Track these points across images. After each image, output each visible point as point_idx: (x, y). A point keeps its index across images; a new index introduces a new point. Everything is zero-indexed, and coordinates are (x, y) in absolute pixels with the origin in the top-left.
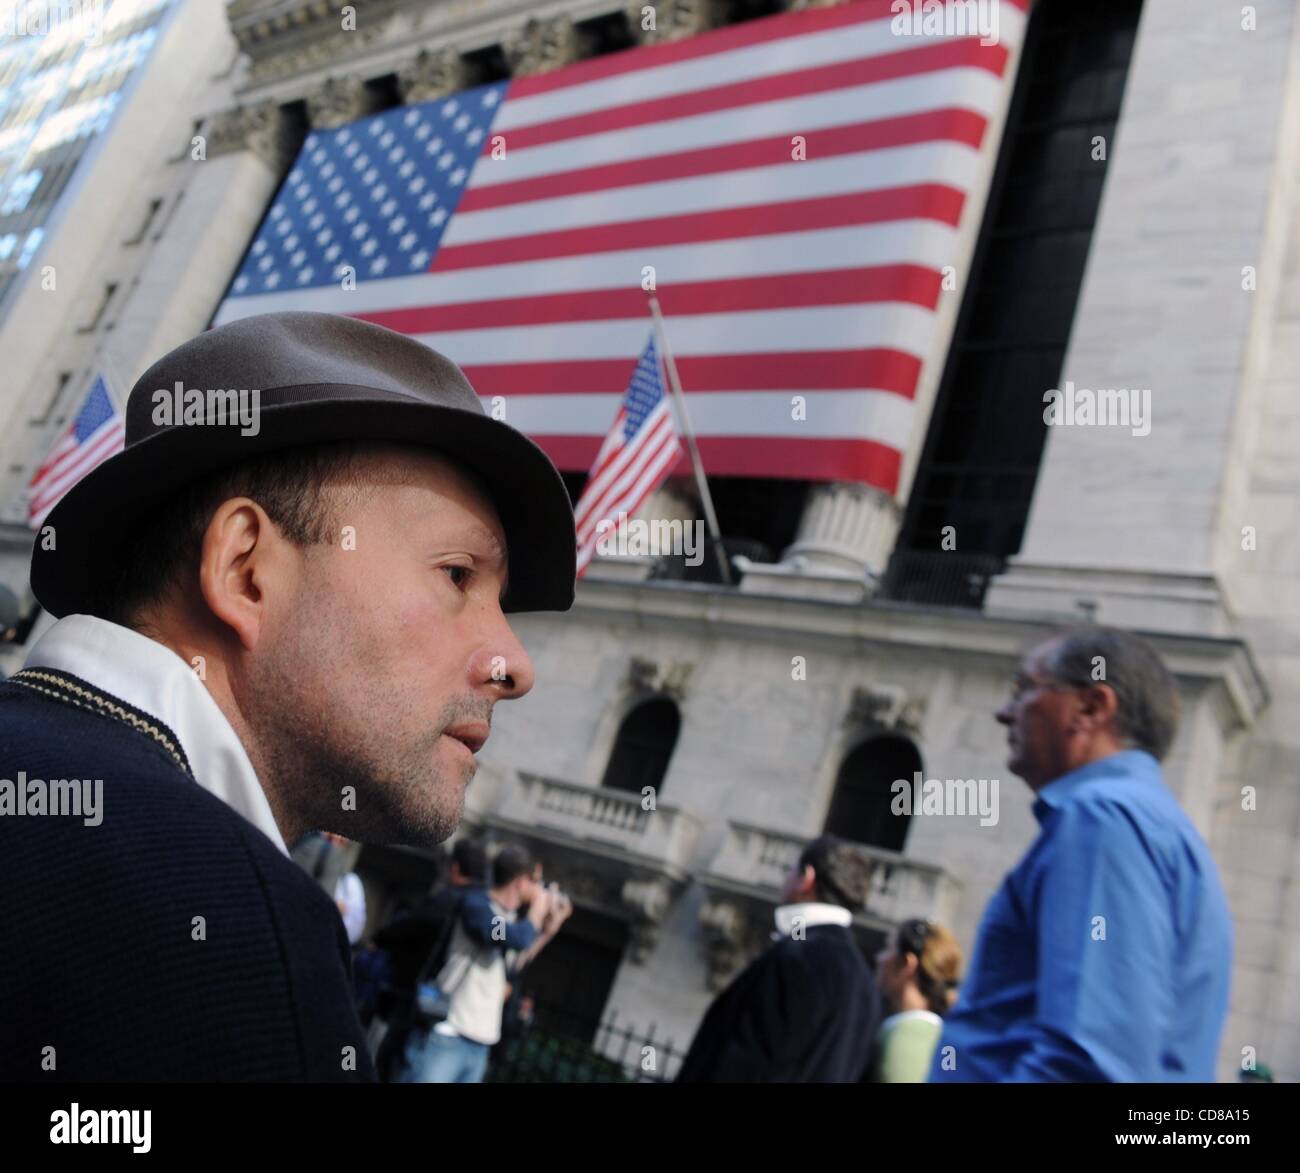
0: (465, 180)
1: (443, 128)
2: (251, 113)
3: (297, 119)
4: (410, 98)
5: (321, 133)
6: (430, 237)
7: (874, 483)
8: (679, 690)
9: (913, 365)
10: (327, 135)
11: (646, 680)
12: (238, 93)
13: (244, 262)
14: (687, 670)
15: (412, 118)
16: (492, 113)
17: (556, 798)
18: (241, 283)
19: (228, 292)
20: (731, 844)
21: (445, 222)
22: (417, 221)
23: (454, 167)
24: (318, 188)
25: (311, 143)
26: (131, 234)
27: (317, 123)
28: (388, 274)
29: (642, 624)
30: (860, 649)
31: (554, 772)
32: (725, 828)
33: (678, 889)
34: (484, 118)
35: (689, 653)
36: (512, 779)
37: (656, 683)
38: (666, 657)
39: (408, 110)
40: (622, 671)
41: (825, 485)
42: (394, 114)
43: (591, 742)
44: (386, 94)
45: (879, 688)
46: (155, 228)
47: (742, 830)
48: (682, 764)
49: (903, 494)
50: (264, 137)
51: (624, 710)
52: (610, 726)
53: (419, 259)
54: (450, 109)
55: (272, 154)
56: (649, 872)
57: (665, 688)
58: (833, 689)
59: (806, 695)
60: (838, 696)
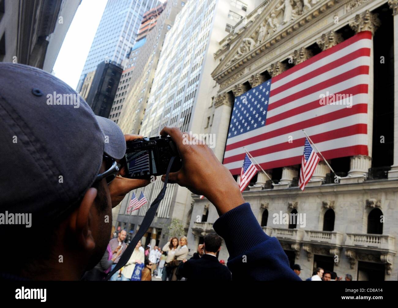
0: (268, 103)
1: (261, 92)
2: (222, 96)
3: (231, 95)
4: (253, 87)
5: (237, 97)
6: (264, 117)
7: (363, 154)
8: (333, 207)
9: (365, 126)
10: (238, 98)
11: (326, 206)
12: (219, 92)
13: (229, 130)
14: (333, 202)
15: (254, 91)
16: (269, 86)
17: (314, 235)
18: (230, 135)
19: (227, 137)
20: (348, 238)
21: (266, 113)
22: (261, 114)
23: (265, 101)
24: (239, 110)
25: (236, 100)
26: (206, 127)
27: (236, 96)
28: (257, 127)
29: (323, 194)
30: (365, 192)
31: (313, 229)
32: (346, 235)
33: (341, 249)
34: (268, 88)
35: (333, 199)
36: (305, 232)
37: (328, 207)
38: (329, 200)
39: (253, 89)
40: (321, 205)
41: (352, 157)
42: (251, 90)
43: (318, 221)
44: (248, 86)
45: (370, 200)
46: (210, 124)
47: (349, 235)
48: (337, 222)
49: (370, 154)
50: (226, 100)
51: (324, 213)
52: (322, 217)
53: (263, 123)
54: (261, 88)
55: (229, 103)
56: (334, 247)
57: (330, 207)
58: (362, 201)
59: (357, 203)
60: (363, 202)
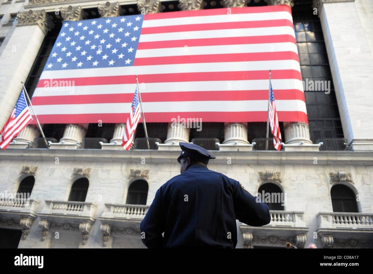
0: (138, 40)
2: (35, 13)
5: (69, 22)
6: (129, 56)
10: (73, 23)
12: (27, 7)
15: (108, 21)
18: (50, 66)
21: (134, 51)
23: (131, 37)
25: (66, 25)
27: (67, 19)
28: (116, 65)
30: (327, 163)
39: (106, 18)
42: (100, 19)
50: (42, 22)
53: (128, 62)
54: (123, 20)
55: (44, 27)
58: (324, 174)
59: (317, 177)
60: (326, 176)
